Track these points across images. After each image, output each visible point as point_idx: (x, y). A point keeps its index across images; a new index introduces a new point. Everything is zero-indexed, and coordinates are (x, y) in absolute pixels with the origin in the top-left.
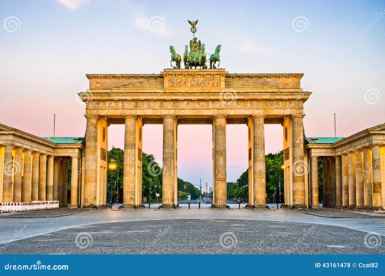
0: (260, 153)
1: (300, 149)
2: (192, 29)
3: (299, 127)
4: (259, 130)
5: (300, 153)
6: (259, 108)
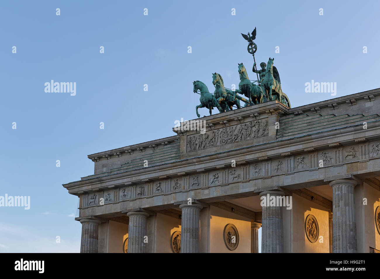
2: (250, 47)
6: (338, 164)
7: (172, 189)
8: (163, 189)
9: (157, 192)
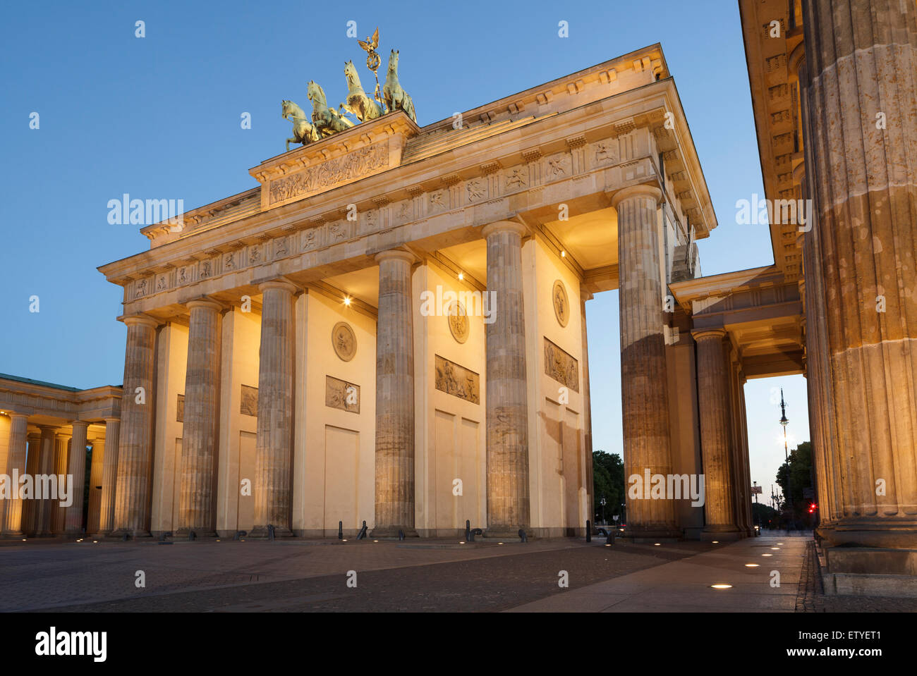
0: (500, 347)
1: (642, 311)
3: (635, 229)
4: (496, 269)
5: (643, 324)
6: (497, 196)
7: (249, 263)
8: (236, 263)
9: (228, 269)
